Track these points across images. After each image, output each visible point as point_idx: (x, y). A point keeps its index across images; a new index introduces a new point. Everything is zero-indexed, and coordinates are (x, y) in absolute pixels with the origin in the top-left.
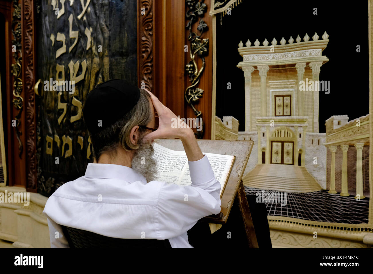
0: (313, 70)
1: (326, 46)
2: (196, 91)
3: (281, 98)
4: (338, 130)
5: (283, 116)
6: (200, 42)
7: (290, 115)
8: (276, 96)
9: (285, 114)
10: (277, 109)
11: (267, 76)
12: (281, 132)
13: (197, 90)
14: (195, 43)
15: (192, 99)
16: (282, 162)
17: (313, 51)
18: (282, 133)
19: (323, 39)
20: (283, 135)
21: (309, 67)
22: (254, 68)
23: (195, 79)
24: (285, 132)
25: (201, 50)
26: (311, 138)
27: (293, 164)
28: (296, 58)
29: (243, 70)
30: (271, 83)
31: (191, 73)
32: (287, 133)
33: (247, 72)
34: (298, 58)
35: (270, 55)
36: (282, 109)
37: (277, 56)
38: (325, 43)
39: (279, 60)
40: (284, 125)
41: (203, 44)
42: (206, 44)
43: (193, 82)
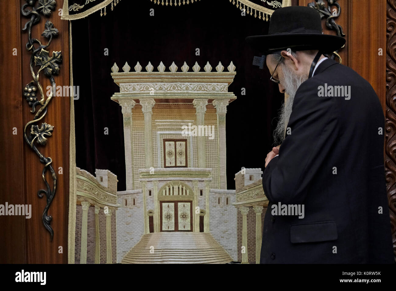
0: (218, 110)
1: (232, 80)
2: (42, 127)
3: (173, 143)
4: (250, 187)
5: (176, 167)
6: (48, 54)
7: (186, 166)
8: (165, 140)
9: (178, 165)
10: (167, 157)
11: (152, 113)
12: (173, 188)
13: (44, 125)
14: (40, 56)
15: (37, 139)
16: (176, 229)
17: (218, 85)
18: (174, 190)
19: (229, 70)
20: (176, 193)
21: (212, 105)
22: (135, 102)
23: (40, 110)
24: (179, 188)
25: (49, 66)
26: (217, 196)
27: (191, 230)
28: (193, 92)
29: (121, 105)
30: (158, 122)
31: (33, 100)
32: (182, 189)
33: (126, 107)
34: (196, 92)
35: (156, 85)
36: (174, 157)
37: (165, 86)
38: (231, 77)
39: (169, 92)
40: (178, 179)
41: (53, 59)
42: (58, 59)
43: (37, 115)
